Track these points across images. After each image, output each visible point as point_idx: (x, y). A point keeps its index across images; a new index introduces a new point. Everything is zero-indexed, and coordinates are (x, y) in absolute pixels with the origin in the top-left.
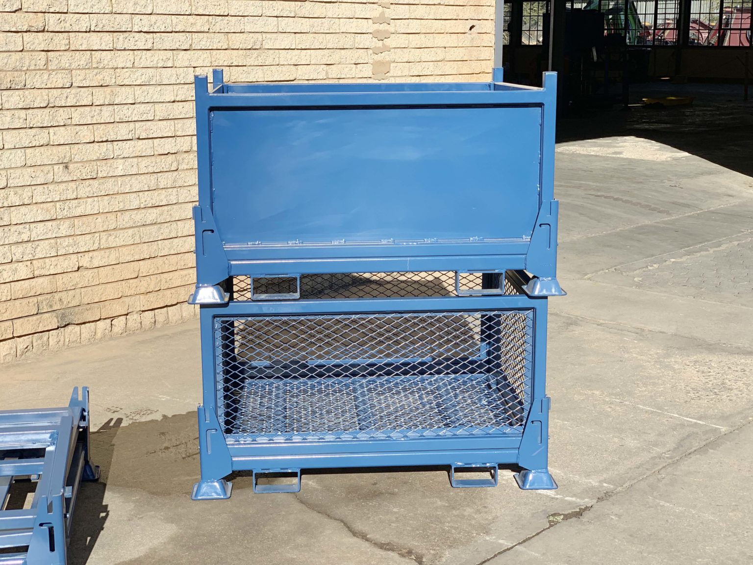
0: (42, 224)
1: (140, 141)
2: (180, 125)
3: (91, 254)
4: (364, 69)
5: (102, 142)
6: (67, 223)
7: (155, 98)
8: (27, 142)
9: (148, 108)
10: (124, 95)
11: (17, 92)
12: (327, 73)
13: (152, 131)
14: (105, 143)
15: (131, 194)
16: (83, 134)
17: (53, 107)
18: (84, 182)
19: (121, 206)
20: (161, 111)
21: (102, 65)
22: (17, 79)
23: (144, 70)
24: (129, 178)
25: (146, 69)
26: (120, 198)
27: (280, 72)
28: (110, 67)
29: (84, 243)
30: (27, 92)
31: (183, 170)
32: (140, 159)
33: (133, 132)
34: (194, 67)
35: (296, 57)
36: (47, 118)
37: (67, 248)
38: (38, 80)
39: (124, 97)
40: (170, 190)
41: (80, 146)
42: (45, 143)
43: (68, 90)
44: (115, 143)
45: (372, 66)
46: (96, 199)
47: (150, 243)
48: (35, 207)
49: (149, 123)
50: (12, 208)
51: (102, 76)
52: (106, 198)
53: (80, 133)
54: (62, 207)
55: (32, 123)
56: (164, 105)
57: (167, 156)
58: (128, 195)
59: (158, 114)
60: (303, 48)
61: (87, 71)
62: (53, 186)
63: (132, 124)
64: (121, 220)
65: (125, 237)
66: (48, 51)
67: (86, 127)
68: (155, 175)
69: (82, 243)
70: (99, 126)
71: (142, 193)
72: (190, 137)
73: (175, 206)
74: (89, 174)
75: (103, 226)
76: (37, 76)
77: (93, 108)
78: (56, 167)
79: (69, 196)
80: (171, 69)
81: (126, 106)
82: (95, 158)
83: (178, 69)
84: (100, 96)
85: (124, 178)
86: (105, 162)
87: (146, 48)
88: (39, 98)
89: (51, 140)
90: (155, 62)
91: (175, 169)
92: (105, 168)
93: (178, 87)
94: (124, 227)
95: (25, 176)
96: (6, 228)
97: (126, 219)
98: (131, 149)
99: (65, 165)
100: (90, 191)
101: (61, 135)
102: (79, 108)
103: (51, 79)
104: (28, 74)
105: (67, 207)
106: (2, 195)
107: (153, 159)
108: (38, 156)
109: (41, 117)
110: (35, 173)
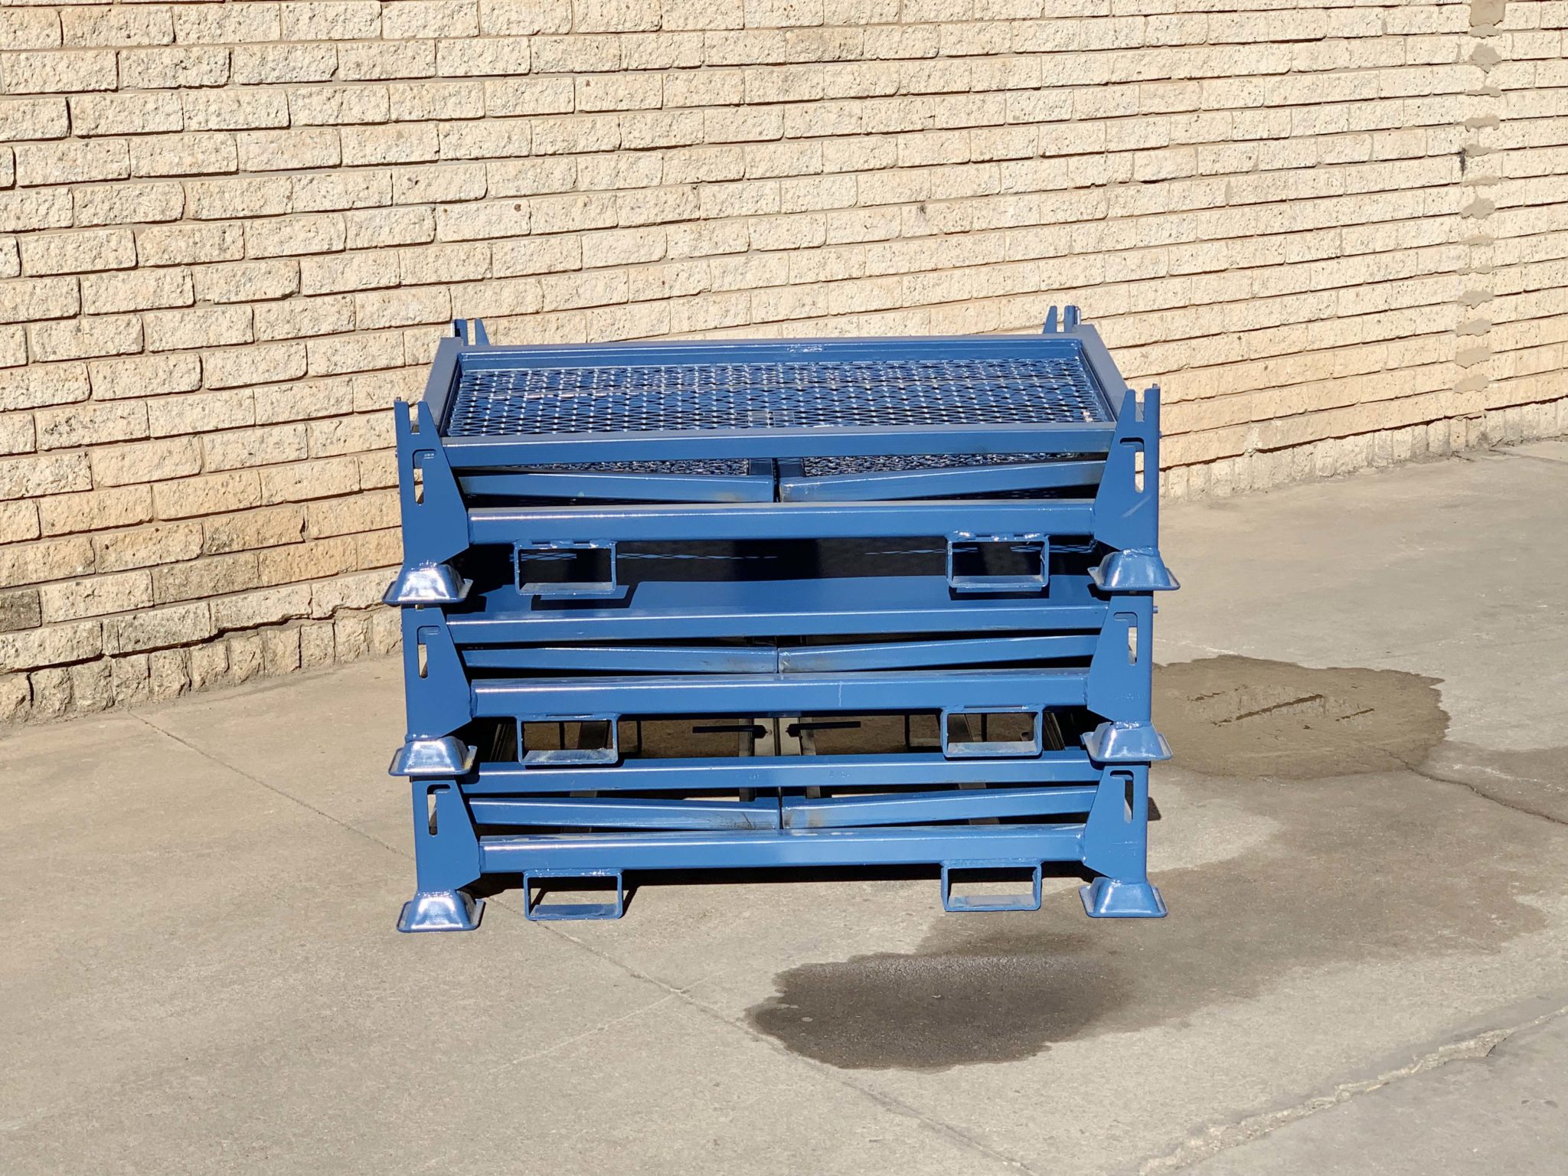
0: (878, 316)
1: (1046, 161)
2: (1115, 130)
4: (1454, 16)
5: (983, 162)
6: (919, 315)
7: (1075, 76)
8: (862, 161)
9: (1063, 98)
10: (1024, 72)
11: (849, 67)
12: (1384, 24)
13: (1067, 142)
14: (987, 165)
15: (1025, 264)
16: (951, 147)
17: (905, 95)
18: (949, 238)
19: (1009, 287)
20: (1085, 102)
21: (990, 14)
22: (850, 42)
23: (1060, 23)
24: (1024, 232)
25: (1064, 21)
26: (1007, 269)
27: (1299, 22)
28: (1003, 17)
30: (865, 66)
31: (1116, 218)
32: (1044, 196)
33: (1035, 143)
34: (1146, 16)
36: (896, 116)
38: (883, 43)
39: (1024, 76)
40: (1092, 257)
41: (946, 169)
42: (891, 163)
43: (932, 63)
44: (1005, 164)
45: (1469, 8)
46: (967, 271)
48: (868, 283)
49: (1063, 126)
50: (831, 284)
51: (988, 36)
52: (984, 269)
53: (946, 145)
54: (913, 285)
55: (870, 125)
56: (1091, 89)
57: (1090, 191)
58: (1021, 264)
59: (1079, 107)
61: (965, 26)
62: (900, 244)
63: (1033, 128)
64: (1007, 314)
67: (957, 133)
68: (1067, 226)
70: (979, 132)
71: (1044, 261)
72: (1130, 154)
73: (1098, 290)
74: (960, 223)
75: (976, 324)
76: (883, 36)
77: (972, 96)
78: (906, 209)
79: (924, 264)
80: (1105, 19)
81: (1027, 94)
82: (970, 193)
83: (1117, 20)
84: (984, 74)
85: (1016, 232)
86: (985, 200)
88: (883, 79)
89: (901, 157)
90: (1079, 7)
91: (1102, 216)
92: (984, 212)
93: (1115, 54)
94: (1011, 327)
95: (852, 225)
96: (821, 321)
97: (1016, 313)
98: (1030, 176)
99: (919, 205)
100: (958, 256)
101: (915, 150)
102: (947, 97)
103: (905, 42)
104: (868, 32)
105: (919, 286)
106: (817, 260)
107: (1066, 195)
108: (876, 188)
109: (888, 115)
110: (870, 221)
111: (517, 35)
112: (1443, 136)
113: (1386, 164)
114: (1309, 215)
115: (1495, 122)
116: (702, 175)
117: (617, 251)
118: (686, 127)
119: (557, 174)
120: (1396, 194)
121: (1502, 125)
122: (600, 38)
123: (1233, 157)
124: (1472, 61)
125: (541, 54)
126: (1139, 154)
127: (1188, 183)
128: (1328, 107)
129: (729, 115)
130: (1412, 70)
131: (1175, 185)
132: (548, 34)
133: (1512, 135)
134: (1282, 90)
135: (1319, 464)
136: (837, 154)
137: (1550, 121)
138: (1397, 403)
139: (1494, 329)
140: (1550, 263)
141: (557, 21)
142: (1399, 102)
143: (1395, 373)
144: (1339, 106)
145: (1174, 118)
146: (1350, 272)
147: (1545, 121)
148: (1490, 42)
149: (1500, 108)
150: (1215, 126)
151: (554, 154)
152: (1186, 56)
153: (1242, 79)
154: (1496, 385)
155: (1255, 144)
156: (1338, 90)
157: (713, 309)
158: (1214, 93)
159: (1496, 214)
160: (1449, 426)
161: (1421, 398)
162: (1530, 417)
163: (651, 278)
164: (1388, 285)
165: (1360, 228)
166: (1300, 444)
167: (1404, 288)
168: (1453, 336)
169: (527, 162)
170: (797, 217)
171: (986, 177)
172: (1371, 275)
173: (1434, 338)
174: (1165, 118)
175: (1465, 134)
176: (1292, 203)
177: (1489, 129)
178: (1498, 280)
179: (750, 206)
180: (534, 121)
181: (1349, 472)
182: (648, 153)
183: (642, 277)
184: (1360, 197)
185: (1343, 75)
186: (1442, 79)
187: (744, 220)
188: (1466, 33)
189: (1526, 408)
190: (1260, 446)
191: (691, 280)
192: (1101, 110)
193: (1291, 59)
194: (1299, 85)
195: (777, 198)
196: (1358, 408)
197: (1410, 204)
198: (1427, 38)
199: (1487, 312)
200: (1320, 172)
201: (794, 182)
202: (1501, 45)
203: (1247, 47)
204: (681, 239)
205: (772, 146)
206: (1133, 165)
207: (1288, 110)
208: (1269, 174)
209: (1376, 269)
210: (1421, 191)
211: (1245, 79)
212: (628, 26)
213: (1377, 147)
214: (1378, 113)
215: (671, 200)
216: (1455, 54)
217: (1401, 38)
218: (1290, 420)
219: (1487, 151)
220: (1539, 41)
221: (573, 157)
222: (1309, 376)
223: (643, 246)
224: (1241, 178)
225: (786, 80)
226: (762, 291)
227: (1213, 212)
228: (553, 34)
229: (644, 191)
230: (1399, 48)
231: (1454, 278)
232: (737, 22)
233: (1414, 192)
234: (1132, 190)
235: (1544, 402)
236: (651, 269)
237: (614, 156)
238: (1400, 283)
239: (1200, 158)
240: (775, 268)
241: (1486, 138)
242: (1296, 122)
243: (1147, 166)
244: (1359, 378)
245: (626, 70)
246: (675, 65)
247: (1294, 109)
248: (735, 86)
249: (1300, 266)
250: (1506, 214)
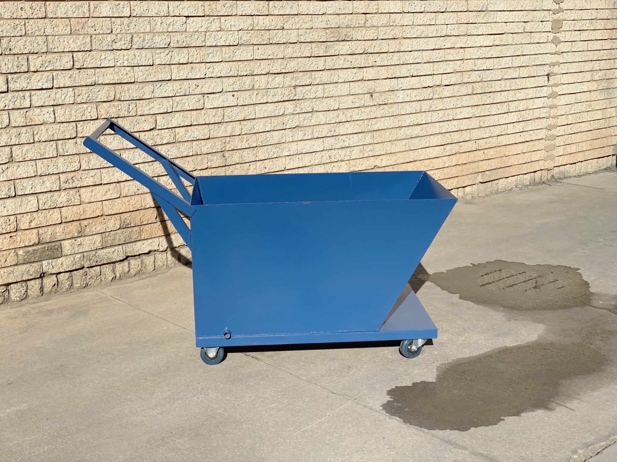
0: (356, 135)
1: (413, 78)
3: (381, 157)
4: (546, 25)
5: (392, 78)
6: (370, 134)
7: (423, 47)
8: (351, 78)
9: (419, 55)
10: (407, 45)
11: (348, 43)
12: (524, 28)
13: (420, 71)
14: (393, 79)
15: (405, 116)
16: (381, 73)
17: (366, 53)
18: (380, 106)
19: (400, 124)
20: (426, 56)
21: (395, 24)
22: (348, 34)
23: (419, 27)
24: (405, 104)
25: (420, 26)
26: (400, 118)
27: (496, 27)
28: (400, 25)
29: (379, 149)
30: (353, 43)
31: (436, 99)
32: (412, 90)
33: (410, 71)
34: (447, 25)
35: (507, 17)
36: (363, 61)
37: (369, 152)
38: (359, 34)
39: (406, 47)
40: (428, 113)
41: (380, 81)
42: (361, 78)
43: (376, 42)
44: (399, 79)
45: (551, 23)
46: (386, 118)
47: (414, 151)
48: (353, 123)
49: (419, 65)
50: (340, 124)
51: (395, 31)
52: (392, 118)
54: (368, 123)
55: (355, 65)
56: (429, 52)
57: (428, 89)
59: (424, 58)
60: (511, 10)
61: (387, 28)
62: (364, 109)
63: (409, 66)
64: (399, 134)
65: (400, 146)
66: (366, 14)
67: (383, 67)
68: (420, 102)
69: (377, 149)
70: (391, 67)
71: (412, 115)
72: (441, 75)
73: (429, 125)
74: (384, 101)
75: (389, 138)
76: (359, 32)
77: (389, 54)
78: (366, 95)
79: (372, 116)
80: (434, 26)
81: (407, 53)
82: (387, 90)
83: (437, 26)
84: (393, 46)
85: (403, 104)
86: (392, 92)
87: (421, 11)
88: (359, 47)
89: (365, 76)
90: (425, 21)
91: (431, 98)
92: (392, 97)
93: (437, 39)
94: (400, 138)
95: (348, 102)
96: (337, 137)
97: (402, 133)
98: (408, 83)
99: (371, 94)
100: (383, 113)
101: (370, 73)
102: (381, 54)
103: (366, 34)
104: (354, 30)
105: (370, 124)
106: (336, 114)
107: (419, 90)
108: (357, 88)
109: (360, 61)
110: (354, 100)
111: (234, 31)
112: (542, 69)
113: (524, 79)
114: (499, 97)
115: (558, 64)
116: (297, 83)
117: (268, 112)
118: (292, 65)
119: (247, 83)
120: (527, 90)
121: (561, 65)
122: (263, 32)
123: (474, 77)
124: (552, 42)
125: (242, 38)
126: (444, 75)
127: (460, 86)
128: (506, 58)
129: (307, 61)
130: (533, 45)
131: (456, 87)
132: (245, 30)
133: (564, 68)
134: (491, 52)
135: (500, 187)
136: (343, 75)
137: (576, 63)
138: (525, 165)
139: (557, 138)
140: (575, 114)
141: (248, 25)
142: (528, 56)
143: (525, 154)
144: (509, 58)
145: (456, 62)
146: (512, 118)
147: (575, 64)
148: (558, 35)
149: (560, 59)
150: (468, 65)
151: (246, 75)
152: (460, 39)
153: (478, 48)
154: (557, 158)
155: (482, 71)
156: (509, 52)
157: (300, 133)
158: (469, 53)
159: (558, 97)
160: (542, 173)
161: (533, 163)
162: (567, 169)
163: (279, 122)
164: (523, 122)
165: (515, 102)
166: (494, 180)
167: (529, 123)
168: (544, 140)
169: (237, 78)
170: (329, 99)
171: (393, 83)
172: (518, 119)
173: (538, 141)
174: (453, 62)
175: (549, 69)
176: (493, 93)
177: (557, 66)
178: (559, 120)
179: (313, 94)
180: (239, 63)
181: (510, 190)
182: (279, 75)
183: (276, 121)
184: (515, 91)
185: (511, 47)
186: (543, 49)
187: (311, 100)
188: (550, 32)
189: (566, 166)
190: (481, 181)
191: (293, 122)
192: (432, 59)
193: (494, 41)
194: (496, 50)
195: (323, 92)
196: (513, 167)
197: (531, 93)
198: (538, 33)
199: (555, 132)
200: (503, 82)
201: (329, 86)
202: (561, 36)
203: (480, 36)
204: (290, 107)
205: (321, 72)
206: (442, 79)
207: (492, 59)
208: (486, 83)
209: (520, 117)
210: (535, 89)
211: (479, 48)
212: (273, 27)
213: (521, 73)
214: (522, 60)
215: (287, 92)
216: (546, 39)
217: (529, 34)
218: (491, 172)
219: (556, 74)
220: (573, 35)
221: (253, 77)
222: (498, 155)
223: (277, 110)
224: (477, 84)
225: (326, 48)
226: (317, 126)
227: (468, 96)
228: (246, 30)
229: (277, 89)
230: (529, 37)
231: (545, 119)
232: (310, 26)
233: (533, 89)
234: (441, 89)
235: (572, 164)
236: (279, 118)
237: (267, 76)
238: (527, 122)
239: (464, 77)
240: (322, 118)
241: (556, 69)
242: (495, 63)
243: (446, 80)
244: (514, 156)
245: (271, 44)
246: (289, 42)
247: (495, 59)
248: (309, 50)
249: (495, 116)
250: (562, 97)
